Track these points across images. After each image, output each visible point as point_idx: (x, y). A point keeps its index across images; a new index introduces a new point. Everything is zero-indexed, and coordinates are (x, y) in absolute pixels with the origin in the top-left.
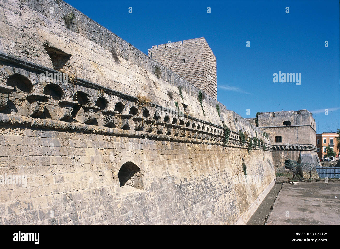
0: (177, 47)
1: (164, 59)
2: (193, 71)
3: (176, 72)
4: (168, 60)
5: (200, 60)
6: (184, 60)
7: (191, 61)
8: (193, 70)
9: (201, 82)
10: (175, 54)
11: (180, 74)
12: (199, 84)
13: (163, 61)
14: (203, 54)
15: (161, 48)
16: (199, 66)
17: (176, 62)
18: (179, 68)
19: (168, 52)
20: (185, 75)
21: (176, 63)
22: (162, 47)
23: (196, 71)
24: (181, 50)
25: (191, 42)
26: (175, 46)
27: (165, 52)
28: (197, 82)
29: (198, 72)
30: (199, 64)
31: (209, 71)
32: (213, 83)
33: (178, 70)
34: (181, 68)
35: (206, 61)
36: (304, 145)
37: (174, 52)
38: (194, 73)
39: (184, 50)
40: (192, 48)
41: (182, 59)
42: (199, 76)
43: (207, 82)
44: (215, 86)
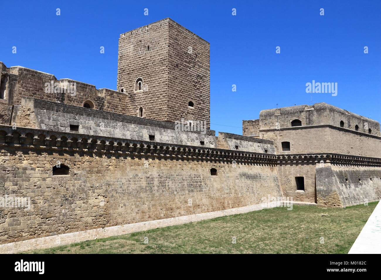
0: (142, 33)
1: (130, 49)
3: (140, 63)
4: (134, 49)
5: (164, 45)
6: (148, 47)
7: (155, 47)
8: (157, 58)
9: (164, 72)
10: (141, 41)
11: (144, 64)
12: (162, 75)
13: (129, 51)
14: (167, 37)
15: (128, 36)
16: (163, 52)
17: (141, 50)
18: (143, 58)
19: (134, 39)
20: (149, 65)
21: (140, 52)
22: (129, 34)
23: (159, 60)
24: (147, 35)
25: (156, 24)
26: (141, 31)
27: (132, 40)
28: (160, 73)
29: (161, 61)
30: (163, 50)
31: (185, 59)
32: (199, 74)
33: (142, 60)
34: (145, 57)
35: (174, 46)
36: (320, 154)
37: (140, 39)
38: (157, 61)
39: (148, 35)
40: (157, 32)
41: (147, 46)
42: (163, 65)
43: (175, 72)
44: (203, 78)
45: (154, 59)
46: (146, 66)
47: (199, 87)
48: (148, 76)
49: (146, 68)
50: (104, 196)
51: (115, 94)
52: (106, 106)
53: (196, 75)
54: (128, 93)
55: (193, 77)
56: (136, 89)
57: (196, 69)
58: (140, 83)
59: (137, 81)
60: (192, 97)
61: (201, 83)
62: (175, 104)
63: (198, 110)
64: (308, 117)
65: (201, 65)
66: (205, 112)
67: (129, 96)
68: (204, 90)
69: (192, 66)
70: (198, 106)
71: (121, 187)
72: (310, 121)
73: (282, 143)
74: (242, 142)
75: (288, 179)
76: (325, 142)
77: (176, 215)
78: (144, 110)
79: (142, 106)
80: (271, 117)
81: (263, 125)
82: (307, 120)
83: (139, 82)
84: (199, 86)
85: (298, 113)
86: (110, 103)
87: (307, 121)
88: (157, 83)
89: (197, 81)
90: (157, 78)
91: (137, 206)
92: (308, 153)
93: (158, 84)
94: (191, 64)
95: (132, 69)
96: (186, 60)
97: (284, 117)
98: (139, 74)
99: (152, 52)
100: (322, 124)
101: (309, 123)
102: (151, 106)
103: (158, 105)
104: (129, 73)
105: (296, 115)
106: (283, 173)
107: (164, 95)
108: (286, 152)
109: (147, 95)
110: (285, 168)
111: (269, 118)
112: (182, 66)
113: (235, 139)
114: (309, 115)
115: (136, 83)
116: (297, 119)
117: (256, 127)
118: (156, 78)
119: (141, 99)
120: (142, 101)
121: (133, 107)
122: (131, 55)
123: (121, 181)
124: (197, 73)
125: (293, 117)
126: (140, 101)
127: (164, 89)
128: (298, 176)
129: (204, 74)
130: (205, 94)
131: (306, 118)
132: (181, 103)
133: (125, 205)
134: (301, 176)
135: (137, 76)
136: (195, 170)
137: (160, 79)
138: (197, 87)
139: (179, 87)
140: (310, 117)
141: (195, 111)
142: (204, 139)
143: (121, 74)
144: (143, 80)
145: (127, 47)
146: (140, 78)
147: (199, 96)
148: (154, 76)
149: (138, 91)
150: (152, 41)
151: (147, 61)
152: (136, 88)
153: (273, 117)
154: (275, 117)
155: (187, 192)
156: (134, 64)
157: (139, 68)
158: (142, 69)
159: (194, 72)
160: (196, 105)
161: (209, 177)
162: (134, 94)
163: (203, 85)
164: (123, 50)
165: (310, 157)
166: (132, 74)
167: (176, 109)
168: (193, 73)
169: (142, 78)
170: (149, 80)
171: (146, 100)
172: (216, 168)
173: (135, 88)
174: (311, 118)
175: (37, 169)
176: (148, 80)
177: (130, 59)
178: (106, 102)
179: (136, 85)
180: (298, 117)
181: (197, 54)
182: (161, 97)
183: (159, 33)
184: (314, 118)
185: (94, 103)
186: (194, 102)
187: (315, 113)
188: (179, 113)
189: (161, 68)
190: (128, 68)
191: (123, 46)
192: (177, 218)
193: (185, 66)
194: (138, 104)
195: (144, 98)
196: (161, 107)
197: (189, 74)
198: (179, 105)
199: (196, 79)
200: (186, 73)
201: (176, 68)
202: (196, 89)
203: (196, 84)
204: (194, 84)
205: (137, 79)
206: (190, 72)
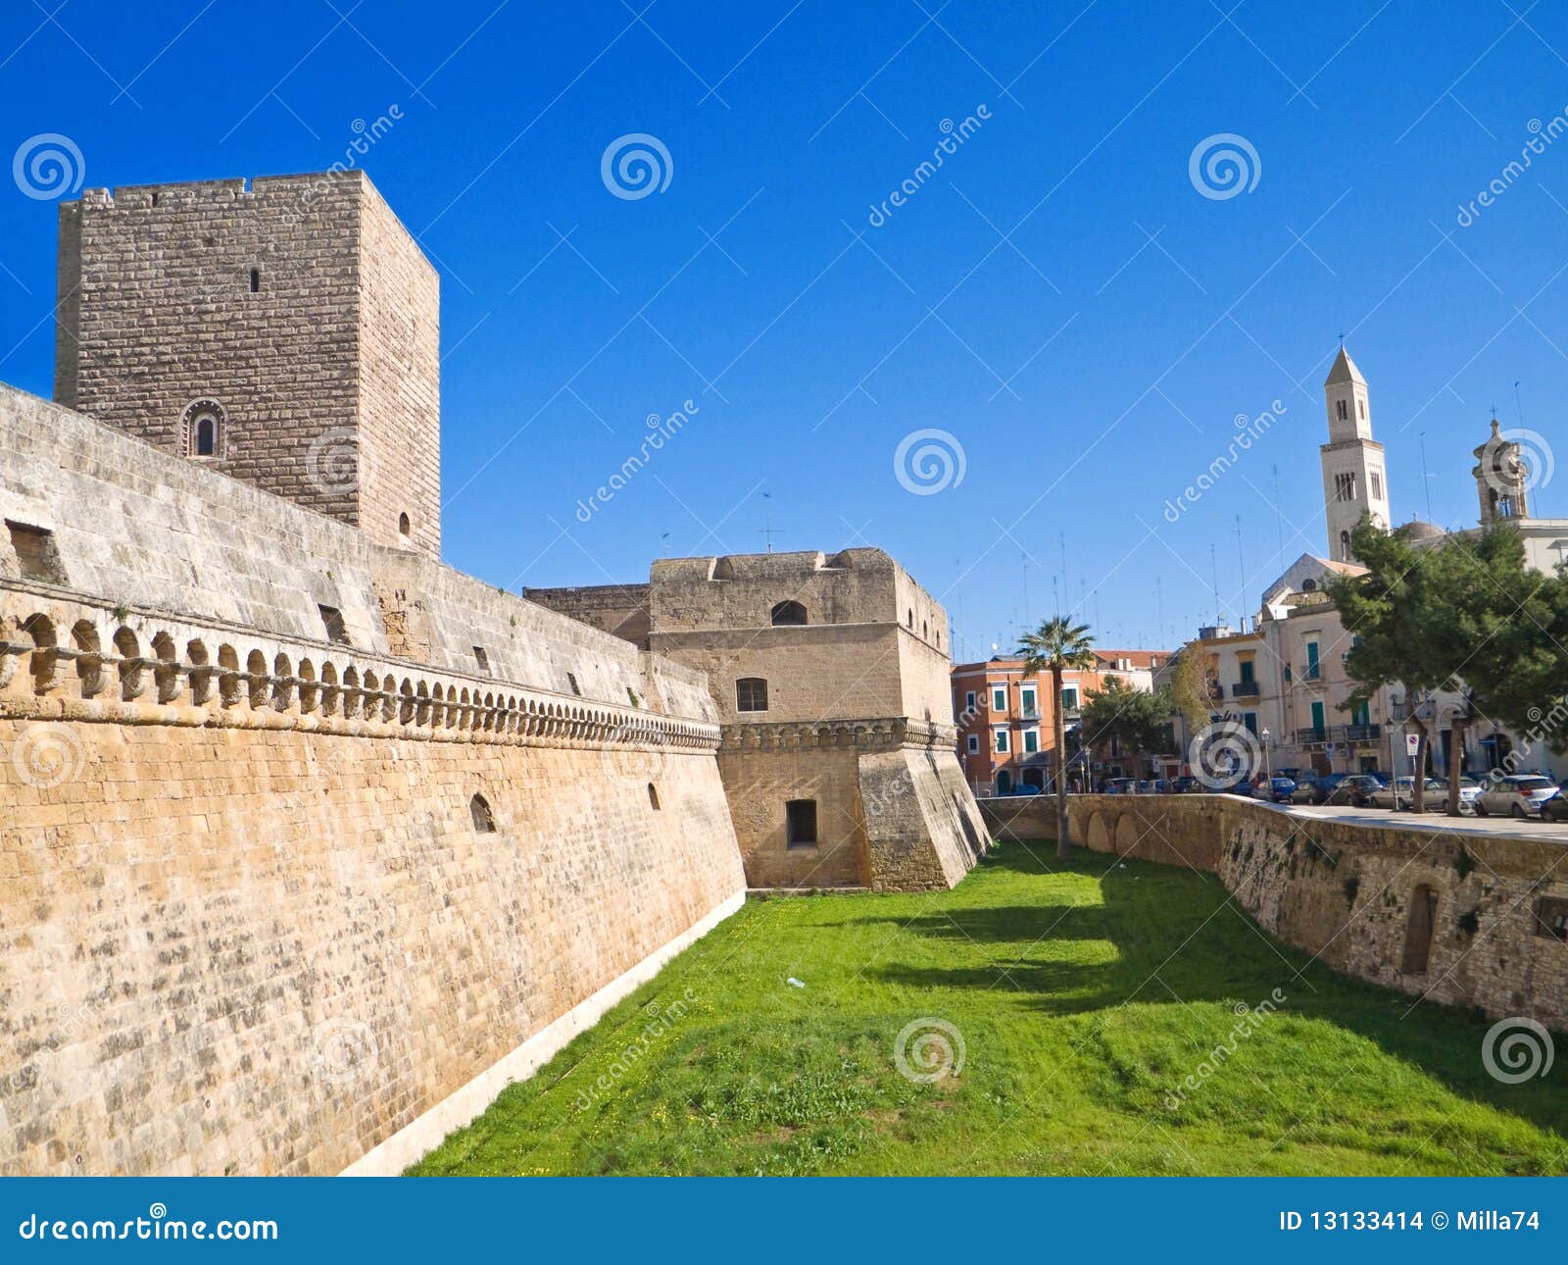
0: (217, 206)
1: (145, 265)
2: (299, 337)
3: (206, 336)
6: (255, 274)
7: (292, 281)
8: (303, 330)
9: (340, 392)
10: (210, 241)
11: (231, 344)
12: (331, 401)
15: (132, 204)
17: (209, 282)
18: (226, 316)
19: (169, 227)
20: (258, 350)
21: (207, 289)
22: (139, 197)
23: (315, 338)
24: (242, 223)
25: (292, 185)
26: (209, 199)
27: (154, 227)
28: (321, 393)
30: (334, 300)
32: (419, 401)
33: (217, 327)
34: (237, 317)
36: (871, 720)
37: (204, 230)
38: (305, 343)
39: (252, 222)
41: (245, 268)
42: (332, 362)
43: (373, 393)
44: (428, 417)
45: (284, 331)
46: (241, 353)
47: (419, 456)
48: (254, 398)
49: (241, 364)
53: (413, 404)
56: (184, 448)
57: (413, 378)
58: (205, 427)
59: (193, 415)
60: (406, 496)
62: (372, 523)
64: (830, 594)
65: (422, 362)
68: (431, 465)
69: (405, 371)
70: (418, 530)
72: (837, 611)
73: (739, 683)
75: (762, 809)
77: (641, 954)
80: (697, 589)
81: (667, 617)
82: (825, 604)
83: (199, 420)
84: (419, 448)
85: (794, 579)
87: (826, 609)
88: (302, 432)
89: (415, 430)
90: (306, 413)
92: (832, 717)
93: (309, 441)
94: (404, 362)
95: (163, 359)
96: (395, 343)
97: (746, 592)
98: (203, 383)
99: (275, 300)
101: (835, 615)
104: (144, 374)
105: (788, 584)
106: (741, 791)
110: (749, 772)
111: (688, 589)
112: (386, 370)
114: (834, 589)
115: (185, 423)
116: (793, 598)
118: (298, 413)
122: (152, 293)
124: (415, 397)
125: (778, 591)
128: (798, 797)
131: (823, 599)
132: (385, 520)
134: (807, 797)
135: (193, 392)
137: (320, 421)
138: (417, 454)
139: (381, 457)
140: (838, 595)
143: (97, 372)
144: (225, 412)
145: (129, 257)
146: (209, 403)
147: (419, 489)
148: (288, 405)
149: (197, 456)
150: (277, 254)
151: (249, 333)
152: (184, 442)
153: (706, 589)
154: (710, 588)
156: (170, 335)
157: (203, 357)
158: (221, 363)
159: (410, 392)
160: (413, 528)
161: (652, 819)
163: (426, 446)
164: (103, 266)
165: (838, 730)
166: (158, 381)
168: (408, 399)
169: (219, 404)
170: (263, 416)
172: (654, 784)
173: (178, 440)
174: (841, 600)
176: (253, 416)
177: (149, 312)
179: (185, 429)
180: (796, 592)
183: (308, 225)
184: (850, 599)
186: (410, 515)
187: (854, 582)
189: (323, 375)
190: (139, 350)
191: (106, 249)
197: (400, 400)
198: (381, 527)
199: (412, 419)
200: (395, 395)
201: (374, 377)
202: (413, 460)
203: (415, 445)
204: (410, 441)
205: (189, 406)
206: (401, 393)
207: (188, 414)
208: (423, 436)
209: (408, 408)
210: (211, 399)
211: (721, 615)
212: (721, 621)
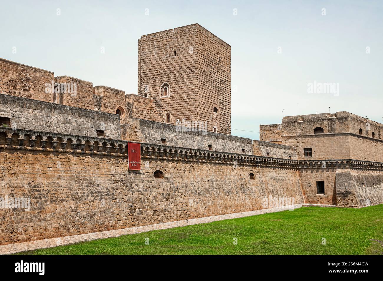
0: (167, 36)
1: (153, 52)
2: (184, 66)
3: (166, 68)
4: (158, 53)
5: (192, 52)
6: (175, 52)
7: (183, 53)
8: (185, 64)
9: (193, 79)
10: (166, 45)
11: (170, 69)
12: (191, 81)
13: (152, 54)
14: (196, 44)
15: (150, 38)
16: (191, 59)
17: (166, 55)
18: (169, 63)
19: (158, 42)
20: (176, 70)
21: (166, 57)
22: (152, 36)
23: (188, 66)
24: (173, 40)
25: (183, 29)
26: (166, 35)
27: (155, 43)
28: (189, 79)
29: (190, 67)
30: (192, 56)
31: (210, 65)
32: (222, 79)
33: (168, 65)
34: (172, 63)
35: (201, 52)
36: (340, 160)
37: (165, 42)
38: (185, 68)
39: (175, 39)
40: (184, 37)
41: (173, 50)
42: (191, 72)
43: (203, 79)
44: (225, 83)
45: (181, 65)
46: (172, 71)
47: (222, 93)
48: (175, 82)
49: (172, 74)
50: (184, 195)
51: (141, 100)
52: (134, 112)
53: (219, 80)
54: (152, 98)
55: (217, 83)
56: (162, 95)
57: (220, 74)
58: (166, 89)
59: (163, 87)
60: (216, 103)
61: (224, 88)
62: (203, 110)
63: (221, 116)
64: (330, 125)
65: (223, 69)
66: (227, 117)
67: (154, 101)
68: (226, 95)
69: (216, 72)
70: (221, 111)
71: (194, 189)
72: (332, 129)
73: (305, 149)
74: (272, 148)
75: (309, 183)
76: (345, 149)
77: (229, 212)
78: (171, 116)
79: (169, 112)
80: (294, 124)
81: (286, 132)
82: (329, 128)
83: (164, 88)
84: (222, 91)
85: (320, 121)
86: (137, 109)
88: (185, 89)
89: (220, 86)
90: (186, 84)
91: (205, 204)
92: (329, 159)
93: (187, 91)
94: (216, 69)
95: (157, 74)
96: (212, 65)
97: (307, 125)
98: (165, 79)
99: (179, 58)
100: (344, 132)
101: (331, 131)
102: (179, 113)
103: (187, 112)
104: (153, 78)
105: (318, 122)
106: (304, 178)
107: (193, 102)
108: (308, 158)
109: (174, 101)
110: (306, 173)
111: (292, 124)
112: (208, 72)
113: (266, 146)
114: (331, 123)
115: (161, 88)
116: (320, 126)
117: (274, 132)
118: (184, 85)
119: (168, 105)
120: (169, 107)
121: (159, 112)
122: (155, 58)
123: (193, 184)
124: (220, 78)
125: (316, 124)
126: (167, 107)
127: (193, 96)
128: (319, 180)
129: (226, 79)
130: (227, 99)
131: (328, 126)
132: (208, 109)
133: (197, 203)
134: (322, 180)
135: (163, 81)
136: (239, 174)
137: (189, 86)
138: (220, 92)
139: (206, 94)
140: (332, 125)
141: (219, 117)
142: (244, 146)
143: (144, 78)
144: (169, 85)
145: (150, 50)
146: (166, 83)
147: (222, 101)
148: (182, 83)
149: (164, 96)
150: (180, 46)
151: (174, 66)
152: (162, 93)
153: (296, 124)
154: (297, 124)
155: (235, 193)
156: (158, 68)
157: (165, 73)
158: (169, 74)
159: (218, 77)
160: (220, 111)
161: (249, 181)
162: (160, 100)
163: (225, 90)
164: (145, 53)
165: (331, 163)
166: (156, 79)
167: (204, 115)
168: (217, 79)
169: (168, 83)
170: (177, 86)
171: (173, 106)
172: (253, 173)
173: (160, 93)
174: (333, 127)
175: (146, 174)
176: (175, 86)
177: (154, 63)
178: (134, 107)
179: (162, 90)
180: (321, 124)
181: (220, 58)
182: (190, 103)
183: (186, 39)
184: (336, 126)
185: (124, 109)
186: (218, 108)
187: (337, 121)
188: (206, 120)
189: (190, 75)
190: (152, 72)
191: (145, 49)
192: (230, 214)
193: (210, 71)
194: (165, 109)
195: (171, 104)
196: (191, 114)
197: (214, 79)
198: (206, 111)
199: (219, 84)
200: (212, 78)
201: (203, 75)
202: (219, 94)
203: (220, 90)
204: (218, 89)
205: (162, 84)
206: (214, 78)
207: (162, 86)
208: (223, 87)
209: (217, 81)
210: (167, 83)
211: (300, 131)
212: (300, 133)
